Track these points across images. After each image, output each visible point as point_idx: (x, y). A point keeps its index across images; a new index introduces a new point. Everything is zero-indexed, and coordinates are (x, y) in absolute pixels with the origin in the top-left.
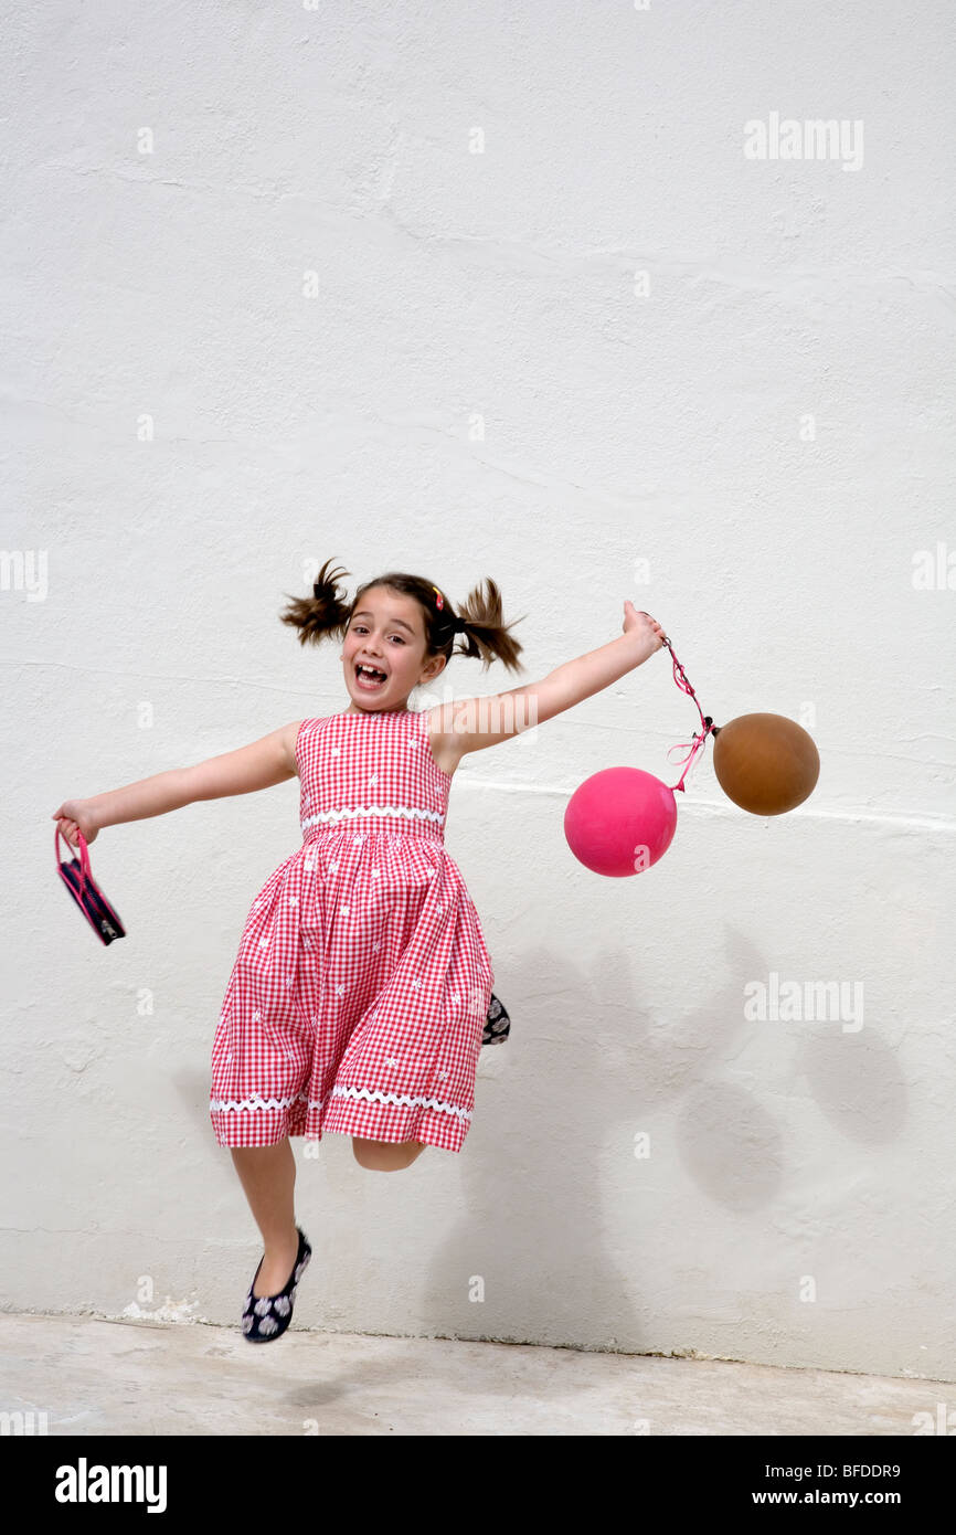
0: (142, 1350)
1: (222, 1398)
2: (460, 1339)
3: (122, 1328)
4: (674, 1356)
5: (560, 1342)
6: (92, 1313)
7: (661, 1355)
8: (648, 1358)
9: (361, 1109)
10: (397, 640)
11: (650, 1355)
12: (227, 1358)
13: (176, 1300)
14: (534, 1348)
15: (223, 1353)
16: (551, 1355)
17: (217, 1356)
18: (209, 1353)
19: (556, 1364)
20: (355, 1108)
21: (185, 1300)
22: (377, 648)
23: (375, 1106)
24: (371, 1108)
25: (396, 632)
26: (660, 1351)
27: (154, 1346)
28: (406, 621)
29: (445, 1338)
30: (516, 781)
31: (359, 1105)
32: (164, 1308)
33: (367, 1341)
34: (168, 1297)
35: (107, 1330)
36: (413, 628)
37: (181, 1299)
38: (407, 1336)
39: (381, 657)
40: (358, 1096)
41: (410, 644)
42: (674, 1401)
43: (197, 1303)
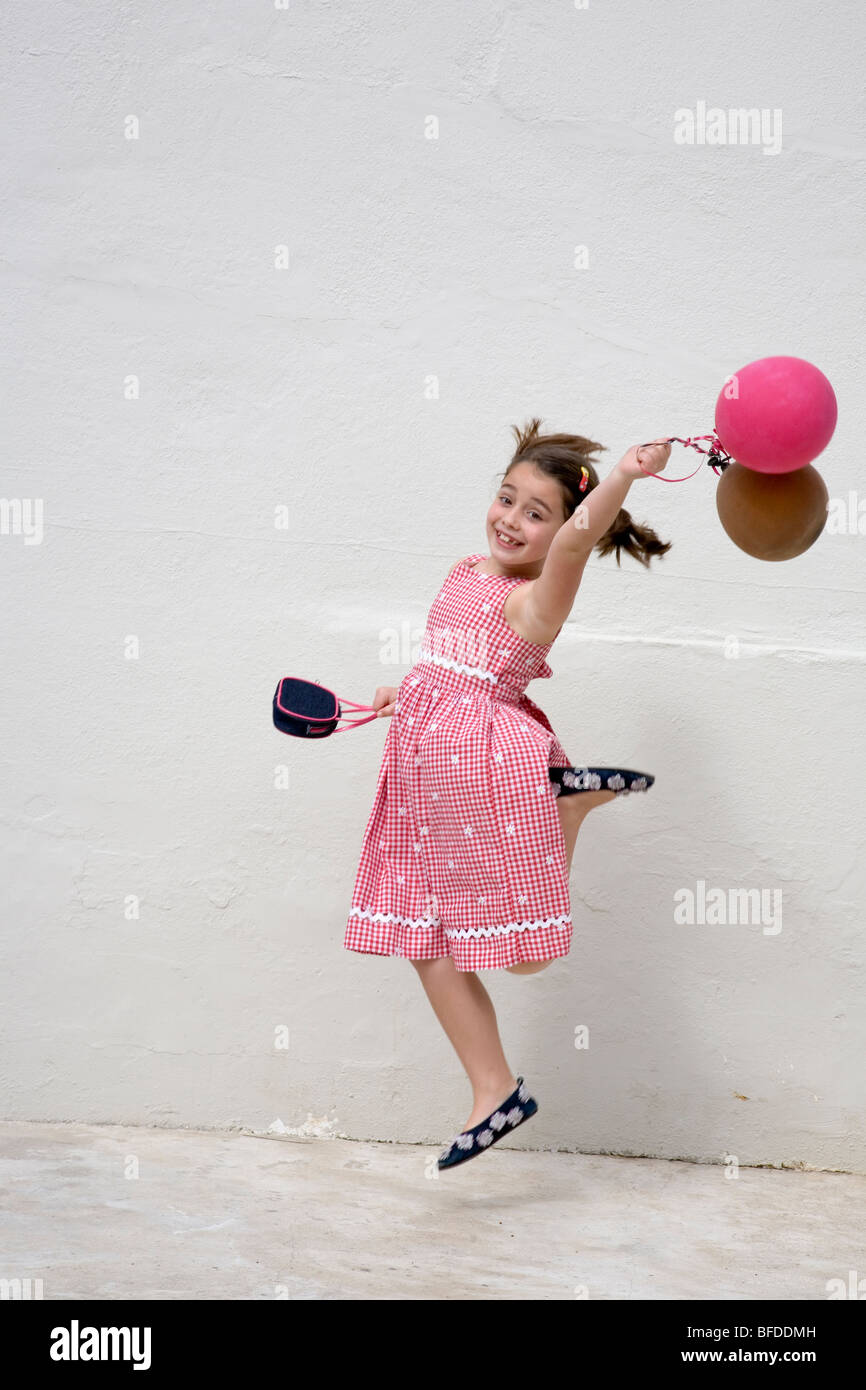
0: (285, 1163)
1: (357, 1206)
2: (581, 1153)
3: (269, 1142)
4: (784, 1167)
5: (676, 1155)
6: (241, 1129)
7: (771, 1167)
8: (759, 1170)
9: (472, 947)
10: (535, 516)
11: (761, 1167)
12: (364, 1170)
13: (318, 1117)
14: (652, 1161)
15: (360, 1165)
16: (666, 1167)
17: (354, 1169)
18: (347, 1165)
19: (672, 1175)
20: (467, 947)
21: (325, 1117)
22: (515, 522)
23: (482, 940)
24: (480, 943)
25: (535, 509)
26: (771, 1163)
27: (296, 1159)
28: (546, 500)
29: (567, 1152)
30: (623, 632)
31: (469, 944)
32: (306, 1124)
33: (494, 1154)
34: (310, 1114)
35: (254, 1145)
36: (550, 506)
37: (323, 1116)
38: (531, 1150)
39: (518, 530)
40: (467, 936)
41: (547, 521)
42: (781, 1210)
43: (336, 1120)
